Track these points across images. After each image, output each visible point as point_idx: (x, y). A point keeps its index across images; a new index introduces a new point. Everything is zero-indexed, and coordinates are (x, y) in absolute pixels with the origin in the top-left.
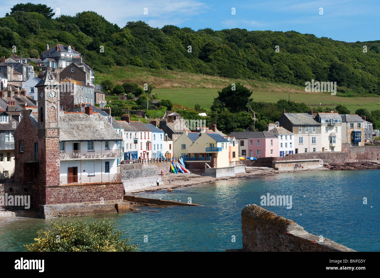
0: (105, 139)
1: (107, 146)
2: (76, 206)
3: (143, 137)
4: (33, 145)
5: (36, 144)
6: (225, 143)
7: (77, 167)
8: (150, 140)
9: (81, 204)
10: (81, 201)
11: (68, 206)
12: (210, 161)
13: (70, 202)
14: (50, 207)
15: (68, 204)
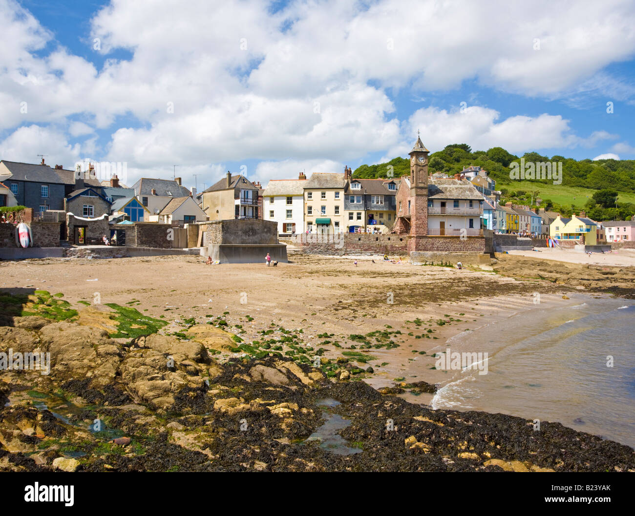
0: (468, 198)
1: (471, 206)
2: (442, 254)
3: (523, 220)
4: (408, 203)
5: (409, 201)
6: (593, 226)
7: (444, 222)
8: (529, 222)
9: (446, 253)
10: (446, 251)
11: (434, 254)
12: (579, 240)
13: (438, 250)
14: (419, 253)
15: (435, 252)
